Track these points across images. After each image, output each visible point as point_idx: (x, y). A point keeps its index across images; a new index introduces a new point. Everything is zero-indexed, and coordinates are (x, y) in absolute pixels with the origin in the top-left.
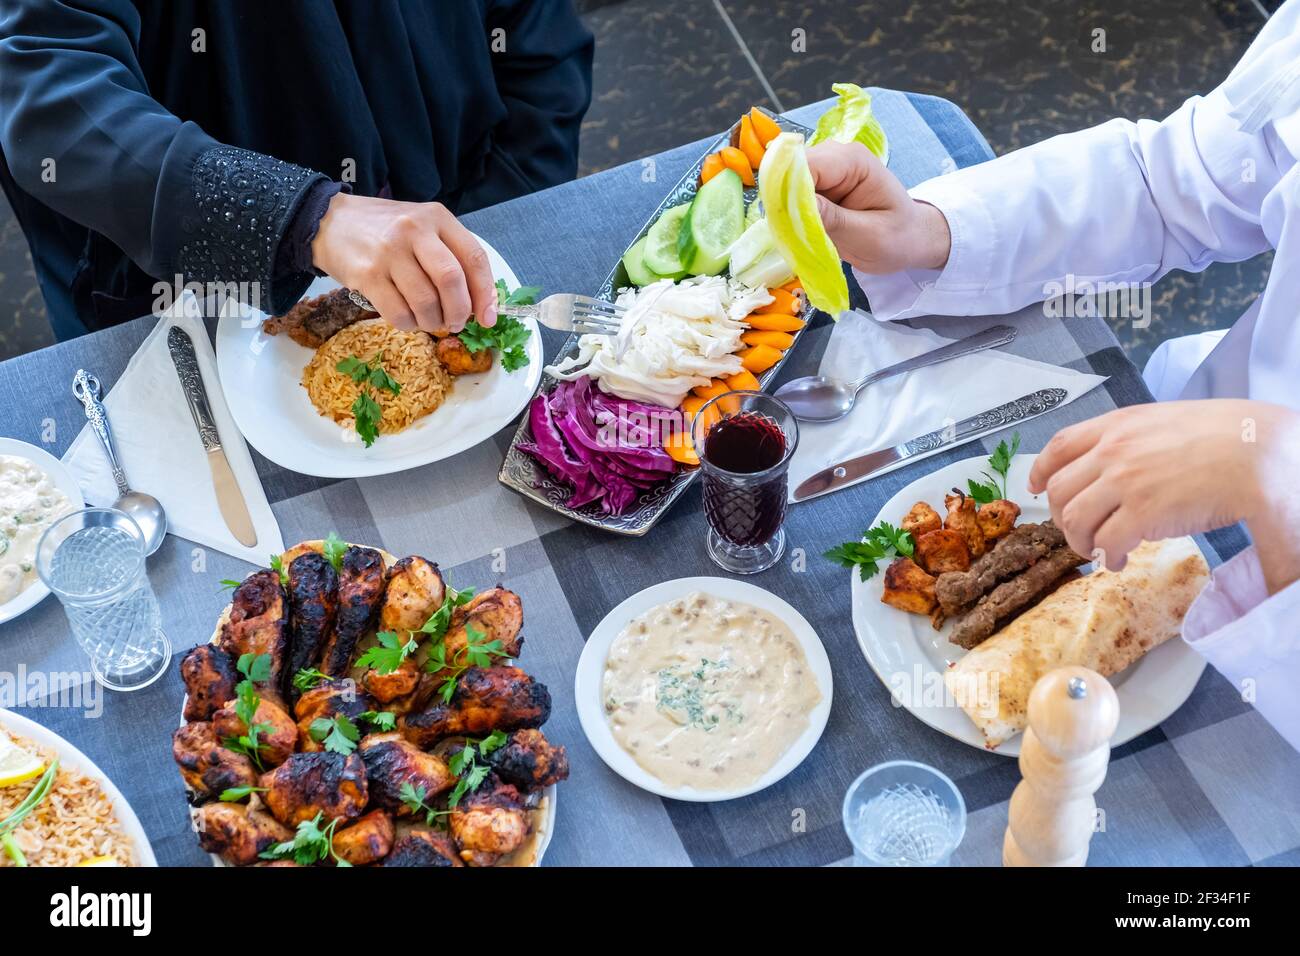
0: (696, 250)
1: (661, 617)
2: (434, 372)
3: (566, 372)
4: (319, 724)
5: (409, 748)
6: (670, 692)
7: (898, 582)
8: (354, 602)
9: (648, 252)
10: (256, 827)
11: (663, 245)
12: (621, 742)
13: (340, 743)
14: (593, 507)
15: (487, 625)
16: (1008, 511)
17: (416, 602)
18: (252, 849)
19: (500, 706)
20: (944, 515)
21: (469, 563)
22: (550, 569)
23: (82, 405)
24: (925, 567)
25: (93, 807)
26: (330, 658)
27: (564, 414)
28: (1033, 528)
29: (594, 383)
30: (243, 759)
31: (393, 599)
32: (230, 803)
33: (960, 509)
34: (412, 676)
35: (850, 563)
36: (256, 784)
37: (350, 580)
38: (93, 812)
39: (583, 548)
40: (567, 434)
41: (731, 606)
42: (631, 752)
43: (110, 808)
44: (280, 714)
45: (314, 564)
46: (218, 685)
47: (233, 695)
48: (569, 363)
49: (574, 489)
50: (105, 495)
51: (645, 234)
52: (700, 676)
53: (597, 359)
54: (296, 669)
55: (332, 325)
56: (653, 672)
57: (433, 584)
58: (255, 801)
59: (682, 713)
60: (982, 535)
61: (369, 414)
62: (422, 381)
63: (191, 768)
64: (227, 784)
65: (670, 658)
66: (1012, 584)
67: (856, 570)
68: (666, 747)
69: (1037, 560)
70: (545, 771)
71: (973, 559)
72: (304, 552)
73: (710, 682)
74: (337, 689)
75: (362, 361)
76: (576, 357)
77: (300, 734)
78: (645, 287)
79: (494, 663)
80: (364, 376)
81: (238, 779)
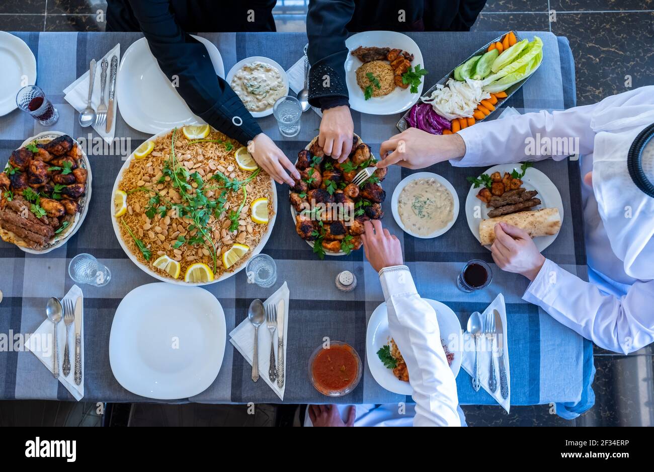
0: (476, 72)
1: (422, 182)
2: (391, 84)
3: (426, 101)
4: (328, 182)
6: (416, 204)
7: (483, 194)
9: (462, 70)
11: (467, 69)
12: (399, 212)
13: (330, 189)
16: (519, 184)
17: (362, 158)
19: (372, 196)
20: (503, 177)
24: (491, 191)
27: (420, 115)
28: (524, 190)
29: (431, 106)
30: (306, 185)
31: (356, 155)
33: (507, 178)
36: (307, 193)
38: (266, 184)
40: (418, 120)
41: (441, 186)
42: (400, 216)
43: (270, 184)
44: (319, 175)
46: (307, 162)
47: (309, 166)
48: (427, 98)
51: (464, 63)
52: (425, 203)
53: (435, 101)
54: (327, 162)
55: (370, 60)
56: (414, 196)
57: (368, 155)
58: (305, 197)
59: (417, 211)
60: (510, 187)
61: (370, 91)
62: (387, 87)
64: (300, 191)
65: (420, 194)
66: (509, 207)
67: (474, 185)
68: (409, 218)
69: (519, 203)
71: (505, 192)
73: (427, 205)
74: (335, 173)
75: (373, 75)
76: (430, 97)
77: (322, 182)
78: (457, 81)
79: (375, 184)
80: (372, 80)
81: (303, 190)
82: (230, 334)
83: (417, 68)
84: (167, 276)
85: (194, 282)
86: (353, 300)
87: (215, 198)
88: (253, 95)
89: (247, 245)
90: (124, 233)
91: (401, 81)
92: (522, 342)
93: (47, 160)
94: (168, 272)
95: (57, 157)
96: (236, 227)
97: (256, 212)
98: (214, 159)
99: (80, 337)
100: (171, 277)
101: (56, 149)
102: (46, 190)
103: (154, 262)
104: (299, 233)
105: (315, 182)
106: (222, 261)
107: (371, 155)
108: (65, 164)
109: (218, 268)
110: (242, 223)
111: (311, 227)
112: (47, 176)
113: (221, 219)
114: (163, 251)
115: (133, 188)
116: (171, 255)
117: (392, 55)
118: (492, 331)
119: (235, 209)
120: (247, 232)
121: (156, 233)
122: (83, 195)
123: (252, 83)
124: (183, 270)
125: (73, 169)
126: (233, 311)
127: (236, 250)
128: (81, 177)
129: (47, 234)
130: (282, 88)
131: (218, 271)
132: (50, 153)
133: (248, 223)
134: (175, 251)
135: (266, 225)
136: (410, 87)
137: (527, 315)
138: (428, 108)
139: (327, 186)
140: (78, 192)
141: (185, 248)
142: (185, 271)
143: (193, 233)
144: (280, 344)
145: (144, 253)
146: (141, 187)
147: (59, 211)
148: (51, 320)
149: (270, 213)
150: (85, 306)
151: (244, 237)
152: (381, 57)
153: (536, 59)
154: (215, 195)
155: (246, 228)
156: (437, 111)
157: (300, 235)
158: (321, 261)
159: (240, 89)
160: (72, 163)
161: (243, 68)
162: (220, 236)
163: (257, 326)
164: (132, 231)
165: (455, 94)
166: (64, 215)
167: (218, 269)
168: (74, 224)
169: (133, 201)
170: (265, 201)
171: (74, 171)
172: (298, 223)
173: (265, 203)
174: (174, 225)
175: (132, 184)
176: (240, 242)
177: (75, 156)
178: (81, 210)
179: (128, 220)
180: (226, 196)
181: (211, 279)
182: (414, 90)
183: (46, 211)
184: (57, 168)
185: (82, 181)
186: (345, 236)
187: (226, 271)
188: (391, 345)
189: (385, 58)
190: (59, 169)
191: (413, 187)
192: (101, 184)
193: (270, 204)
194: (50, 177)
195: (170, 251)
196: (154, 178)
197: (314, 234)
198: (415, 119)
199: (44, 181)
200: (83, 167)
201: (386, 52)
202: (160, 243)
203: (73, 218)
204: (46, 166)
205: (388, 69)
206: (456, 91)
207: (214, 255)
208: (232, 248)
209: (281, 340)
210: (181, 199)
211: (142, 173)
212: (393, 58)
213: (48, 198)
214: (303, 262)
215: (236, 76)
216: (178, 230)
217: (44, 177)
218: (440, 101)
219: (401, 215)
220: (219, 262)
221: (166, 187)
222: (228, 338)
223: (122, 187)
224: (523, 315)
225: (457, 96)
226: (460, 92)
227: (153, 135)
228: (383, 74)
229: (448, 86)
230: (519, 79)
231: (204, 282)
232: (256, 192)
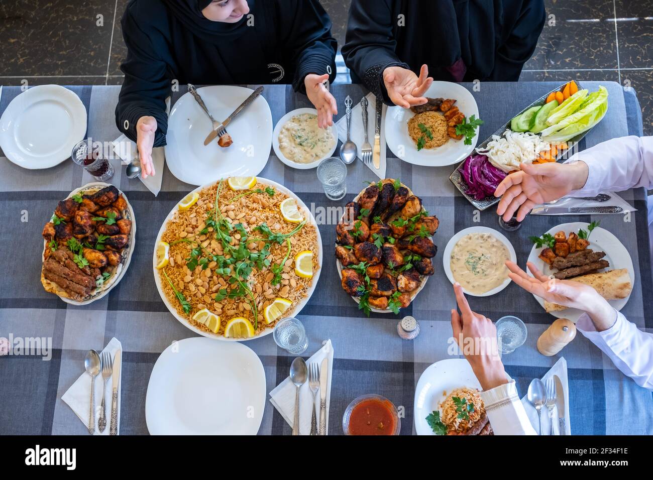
0: (534, 125)
1: (476, 237)
2: (445, 135)
3: (481, 152)
4: (376, 236)
5: (396, 250)
6: (470, 260)
7: (545, 254)
8: (397, 204)
9: (520, 121)
10: (350, 258)
11: (525, 120)
12: (451, 268)
13: (378, 243)
14: (472, 196)
15: (427, 226)
16: (586, 245)
17: (412, 211)
18: (347, 263)
19: (422, 250)
20: (567, 237)
21: (432, 197)
22: (454, 207)
23: (346, 107)
24: (554, 252)
25: (311, 236)
26: (384, 215)
27: (474, 166)
28: (591, 251)
29: (487, 158)
30: (353, 238)
31: (406, 207)
32: (345, 249)
33: (573, 238)
34: (403, 230)
35: (534, 242)
36: (353, 247)
37: (397, 197)
39: (465, 205)
40: (473, 172)
41: (497, 241)
42: (453, 273)
43: (316, 237)
44: (367, 228)
45: (390, 187)
48: (483, 149)
49: (469, 188)
50: (344, 139)
51: (522, 113)
52: (479, 259)
53: (490, 152)
54: (375, 215)
55: (422, 110)
56: (468, 252)
57: (418, 207)
58: (352, 251)
59: (471, 267)
60: (576, 247)
61: (422, 142)
62: (440, 138)
63: (339, 235)
64: (347, 244)
65: (474, 250)
66: (575, 269)
67: (536, 244)
68: (462, 275)
69: (585, 265)
70: (427, 273)
71: (569, 253)
72: (389, 182)
73: (481, 261)
74: (383, 226)
75: (426, 126)
76: (485, 148)
77: (370, 236)
78: (515, 132)
79: (426, 237)
80: (424, 131)
81: (350, 243)
82: (270, 394)
83: (472, 119)
84: (206, 330)
85: (234, 338)
86: (402, 361)
87: (258, 251)
88: (300, 146)
89: (289, 300)
90: (165, 285)
91: (455, 133)
92: (586, 411)
93: (92, 211)
94: (207, 326)
95: (102, 208)
96: (279, 281)
97: (300, 265)
98: (258, 211)
99: (118, 391)
100: (211, 331)
101: (101, 199)
102: (90, 240)
103: (194, 315)
104: (344, 288)
105: (362, 235)
106: (263, 316)
107: (421, 208)
108: (109, 215)
109: (260, 323)
110: (285, 276)
111: (357, 282)
112: (92, 226)
113: (263, 271)
114: (204, 304)
115: (176, 239)
116: (211, 308)
117: (445, 106)
118: (552, 398)
119: (278, 261)
120: (290, 286)
121: (197, 286)
122: (127, 246)
123: (299, 135)
124: (223, 324)
125: (117, 219)
126: (274, 369)
127: (278, 305)
128: (125, 227)
129: (88, 285)
130: (331, 139)
131: (259, 326)
132: (96, 204)
133: (291, 276)
134: (216, 305)
135: (311, 280)
136: (464, 139)
137: (592, 381)
138: (483, 159)
139: (374, 240)
140: (122, 243)
141: (226, 301)
142: (225, 325)
143: (234, 286)
144: (323, 406)
145: (185, 306)
146: (183, 238)
147: (101, 261)
148: (88, 373)
149: (315, 267)
150: (124, 360)
151: (287, 291)
152: (434, 108)
153: (600, 109)
154: (258, 247)
155: (289, 282)
156: (492, 163)
157: (345, 290)
158: (368, 319)
159: (288, 141)
160: (116, 214)
161: (292, 120)
162: (262, 290)
163: (298, 386)
164: (173, 283)
165: (513, 145)
166: (106, 266)
167: (259, 325)
168: (116, 276)
169: (176, 252)
170: (310, 254)
171: (118, 222)
172: (343, 277)
173: (310, 257)
174: (215, 278)
175: (175, 235)
176: (283, 296)
177: (120, 207)
178: (124, 261)
179: (170, 272)
180: (270, 249)
181: (251, 334)
182: (468, 142)
183: (89, 261)
184: (101, 219)
185: (126, 232)
186: (393, 292)
187: (267, 326)
188: (441, 410)
189: (438, 109)
190: (103, 219)
191: (467, 242)
192: (146, 236)
193: (315, 257)
194: (94, 228)
195: (210, 304)
196: (196, 230)
197: (359, 289)
198: (469, 171)
199: (89, 232)
200: (128, 218)
201: (439, 102)
202: (201, 296)
203: (115, 269)
204: (91, 216)
205: (442, 120)
206: (513, 142)
207: (255, 309)
208: (274, 302)
209: (323, 401)
210: (223, 251)
211: (185, 224)
212: (447, 109)
213: (91, 249)
214: (348, 319)
215: (284, 127)
216: (219, 283)
217: (88, 227)
218: (496, 153)
219: (454, 271)
220: (260, 317)
221: (208, 238)
222: (268, 397)
223: (164, 239)
224: (587, 381)
225: (514, 147)
226: (517, 143)
227: (198, 187)
228: (436, 125)
229: (504, 137)
230: (582, 131)
231: (243, 337)
232: (300, 244)
